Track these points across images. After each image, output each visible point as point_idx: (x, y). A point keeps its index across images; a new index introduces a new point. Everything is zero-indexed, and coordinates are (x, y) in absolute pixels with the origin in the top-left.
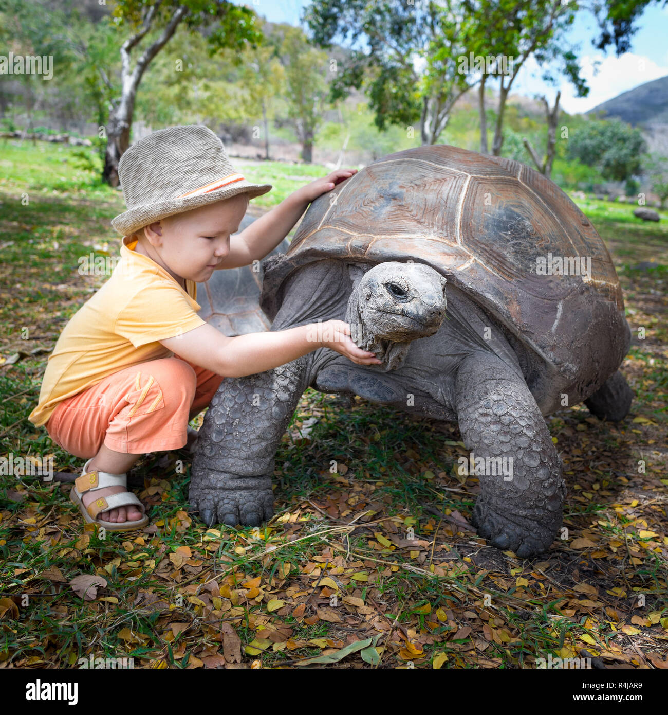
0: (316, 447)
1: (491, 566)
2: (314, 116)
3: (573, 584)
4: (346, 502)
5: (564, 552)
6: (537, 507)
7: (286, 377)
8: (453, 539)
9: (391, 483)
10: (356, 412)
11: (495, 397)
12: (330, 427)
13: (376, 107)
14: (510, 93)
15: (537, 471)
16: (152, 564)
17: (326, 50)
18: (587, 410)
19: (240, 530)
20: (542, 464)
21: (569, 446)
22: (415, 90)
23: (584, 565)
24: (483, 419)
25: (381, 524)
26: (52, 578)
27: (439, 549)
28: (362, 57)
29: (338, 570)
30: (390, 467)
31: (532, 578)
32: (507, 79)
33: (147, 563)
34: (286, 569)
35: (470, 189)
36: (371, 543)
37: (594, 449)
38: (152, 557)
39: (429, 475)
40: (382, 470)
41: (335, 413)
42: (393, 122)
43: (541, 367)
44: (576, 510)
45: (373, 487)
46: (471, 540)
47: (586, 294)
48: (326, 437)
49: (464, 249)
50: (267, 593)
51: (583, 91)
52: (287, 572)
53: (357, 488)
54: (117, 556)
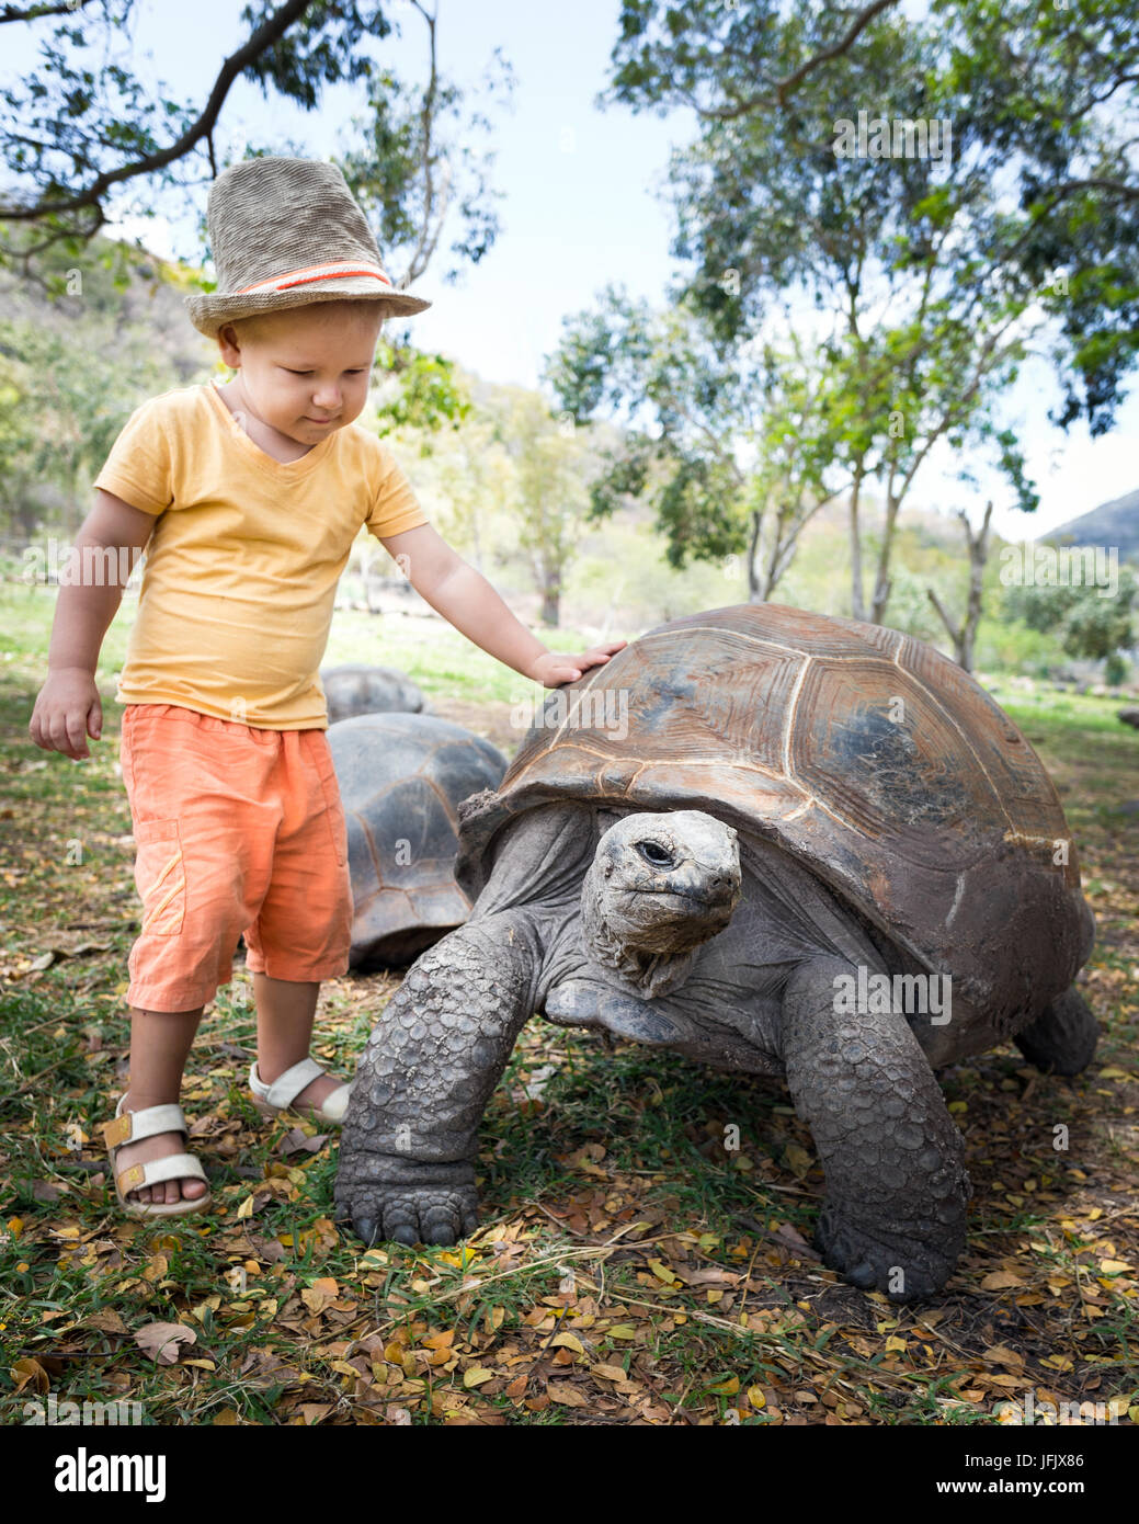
0: (554, 1114)
1: (845, 1318)
2: (563, 545)
3: (983, 1348)
4: (602, 1208)
5: (969, 1295)
6: (922, 1217)
7: (496, 997)
8: (784, 1269)
9: (678, 1176)
10: (623, 1056)
11: (847, 1033)
12: (578, 1081)
13: (670, 528)
14: (904, 506)
15: (920, 1155)
16: (272, 1306)
17: (584, 430)
18: (1020, 1056)
19: (421, 1252)
20: (928, 1144)
21: (986, 1116)
23: (1003, 1317)
24: (826, 1071)
25: (660, 1245)
26: (105, 1327)
27: (756, 1287)
28: (645, 441)
29: (585, 1320)
30: (678, 1151)
31: (913, 1338)
32: (898, 481)
33: (264, 1304)
34: (496, 1319)
35: (809, 679)
36: (642, 1276)
37: (1030, 1122)
38: (271, 1295)
39: (743, 1164)
40: (664, 1154)
41: (587, 1059)
42: (698, 556)
44: (993, 1224)
45: (648, 1184)
46: (812, 1273)
47: (1007, 860)
48: (569, 1098)
49: (795, 784)
50: (464, 1357)
51: (1030, 504)
52: (498, 1322)
53: (621, 1185)
54: (213, 1293)
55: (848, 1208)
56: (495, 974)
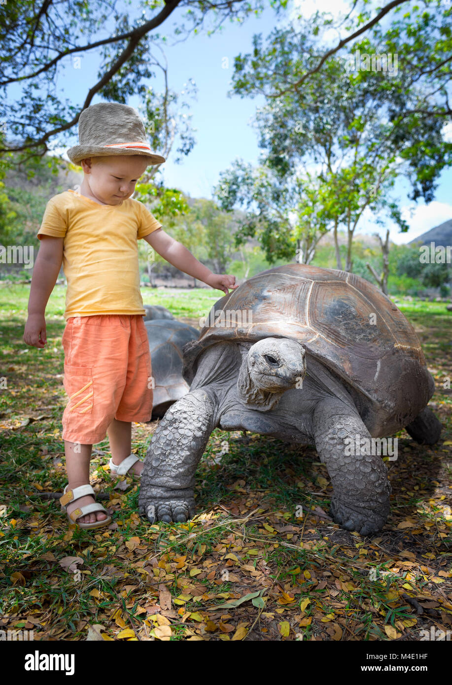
0: (225, 470)
1: (342, 542)
2: (225, 257)
3: (399, 552)
4: (245, 504)
5: (392, 531)
7: (200, 421)
8: (317, 525)
9: (274, 491)
10: (252, 446)
11: (339, 427)
12: (234, 456)
13: (266, 248)
14: (355, 233)
15: (370, 475)
16: (114, 549)
17: (230, 213)
18: (411, 438)
19: (173, 525)
20: (373, 470)
22: (291, 236)
23: (406, 539)
24: (331, 442)
25: (268, 518)
26: (48, 559)
27: (307, 532)
28: (254, 216)
29: (239, 548)
30: (274, 480)
31: (370, 549)
32: (352, 224)
33: (110, 548)
34: (203, 550)
35: (314, 290)
36: (261, 530)
37: (416, 463)
38: (114, 544)
39: (301, 485)
40: (269, 483)
41: (238, 448)
42: (279, 258)
43: (369, 405)
44: (402, 503)
45: (263, 494)
46: (329, 526)
47: (396, 354)
48: (231, 463)
49: (312, 328)
50: (190, 565)
51: (405, 228)
52: (203, 551)
53: (252, 495)
54: (91, 544)
55: (342, 498)
56: (199, 413)
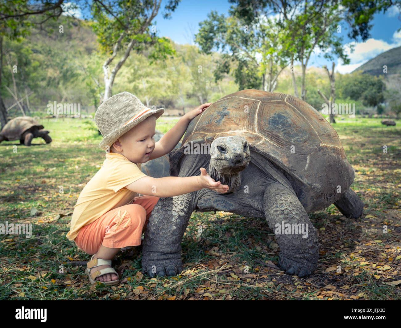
0: (204, 241)
1: (286, 282)
2: (207, 90)
3: (324, 286)
4: (218, 263)
5: (321, 274)
6: (305, 252)
7: (182, 205)
8: (269, 273)
9: (239, 252)
10: (224, 225)
11: (280, 202)
12: (211, 232)
13: (239, 82)
14: (307, 67)
16: (125, 294)
17: (210, 55)
19: (166, 278)
21: (330, 231)
22: (258, 71)
23: (330, 277)
24: (275, 213)
25: (234, 270)
27: (261, 277)
28: (228, 57)
29: (212, 290)
30: (239, 246)
31: (305, 285)
32: (305, 60)
33: (123, 294)
35: (261, 107)
36: (228, 278)
37: (343, 231)
38: (125, 292)
39: (259, 248)
40: (236, 248)
41: (214, 226)
43: (302, 187)
44: (330, 257)
45: (231, 256)
46: (277, 273)
47: (321, 151)
48: (208, 236)
49: (259, 135)
52: (188, 292)
53: (223, 257)
54: (109, 292)
55: (285, 252)
56: (182, 199)
